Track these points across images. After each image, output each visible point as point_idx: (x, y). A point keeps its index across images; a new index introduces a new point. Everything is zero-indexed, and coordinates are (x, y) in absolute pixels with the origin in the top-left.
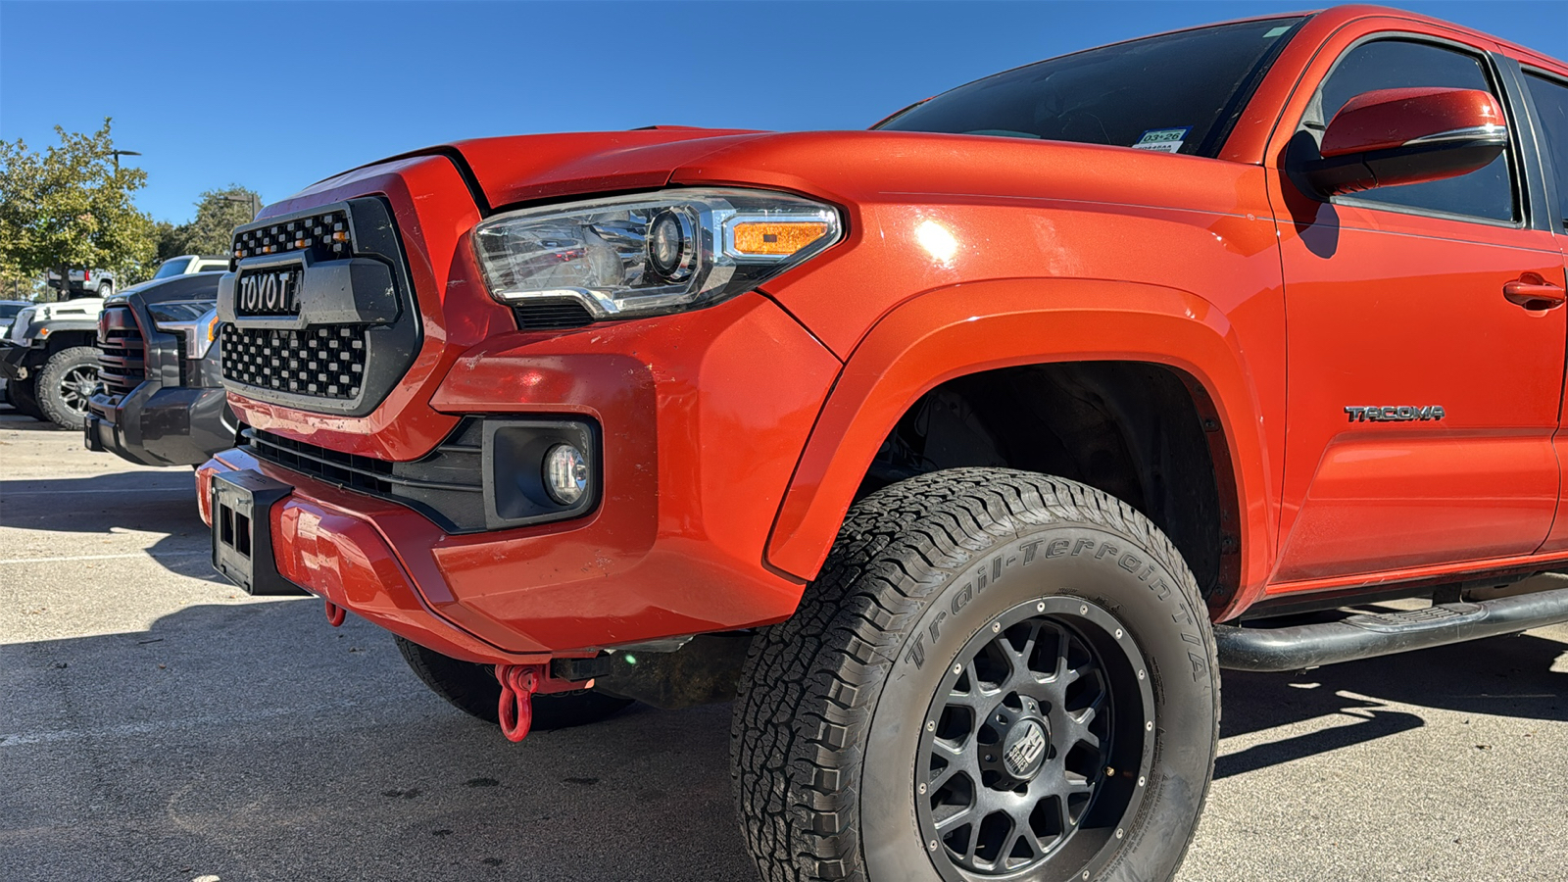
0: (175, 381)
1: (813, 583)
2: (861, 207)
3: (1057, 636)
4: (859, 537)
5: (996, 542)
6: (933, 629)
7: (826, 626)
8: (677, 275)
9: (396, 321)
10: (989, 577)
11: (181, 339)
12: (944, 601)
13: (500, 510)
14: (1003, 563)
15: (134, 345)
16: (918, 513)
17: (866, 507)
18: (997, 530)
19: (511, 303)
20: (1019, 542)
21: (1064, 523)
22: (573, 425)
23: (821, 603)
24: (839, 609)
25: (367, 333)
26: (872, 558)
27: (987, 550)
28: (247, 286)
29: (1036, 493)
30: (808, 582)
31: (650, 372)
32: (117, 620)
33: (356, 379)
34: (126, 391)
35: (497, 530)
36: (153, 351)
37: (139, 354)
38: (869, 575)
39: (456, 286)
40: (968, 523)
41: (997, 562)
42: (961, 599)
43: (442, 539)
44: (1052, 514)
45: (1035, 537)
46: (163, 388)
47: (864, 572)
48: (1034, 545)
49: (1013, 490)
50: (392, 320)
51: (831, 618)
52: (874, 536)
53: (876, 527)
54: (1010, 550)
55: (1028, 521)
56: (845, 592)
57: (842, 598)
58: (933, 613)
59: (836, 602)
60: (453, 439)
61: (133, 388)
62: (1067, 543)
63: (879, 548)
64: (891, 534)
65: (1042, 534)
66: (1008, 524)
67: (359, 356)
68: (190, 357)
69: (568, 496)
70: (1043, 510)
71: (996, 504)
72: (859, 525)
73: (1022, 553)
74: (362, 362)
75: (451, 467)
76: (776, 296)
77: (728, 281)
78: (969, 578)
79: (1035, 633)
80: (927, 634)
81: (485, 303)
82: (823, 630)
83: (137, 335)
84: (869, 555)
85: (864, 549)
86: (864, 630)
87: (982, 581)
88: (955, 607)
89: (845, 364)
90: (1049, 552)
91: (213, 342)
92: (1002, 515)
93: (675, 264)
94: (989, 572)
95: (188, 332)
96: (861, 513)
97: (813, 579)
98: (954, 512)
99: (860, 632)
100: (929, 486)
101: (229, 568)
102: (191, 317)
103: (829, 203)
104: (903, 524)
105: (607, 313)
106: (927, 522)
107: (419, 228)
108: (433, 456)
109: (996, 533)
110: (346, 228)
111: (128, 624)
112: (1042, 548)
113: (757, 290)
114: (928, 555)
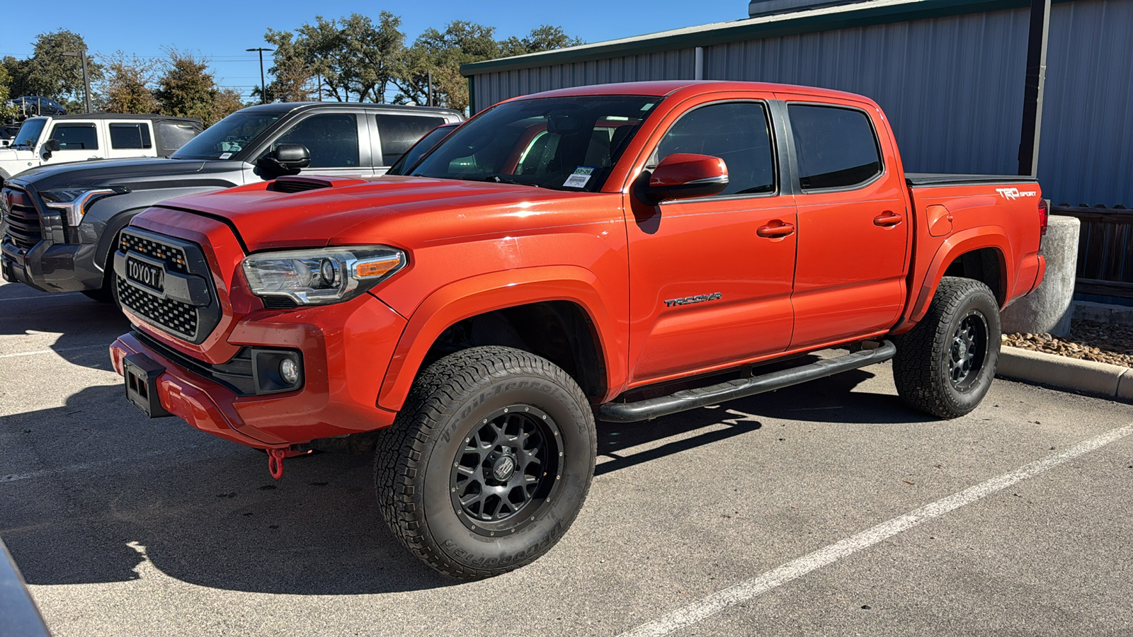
0: (62, 240)
1: (400, 412)
2: (414, 251)
3: (518, 419)
4: (425, 386)
5: (482, 387)
6: (453, 426)
7: (409, 426)
8: (334, 285)
9: (210, 304)
10: (479, 402)
11: (63, 213)
12: (458, 415)
13: (261, 387)
14: (485, 396)
15: (32, 217)
16: (449, 375)
17: (431, 370)
18: (483, 382)
19: (261, 296)
20: (492, 386)
21: (514, 375)
22: (290, 353)
23: (408, 416)
24: (414, 420)
25: (197, 310)
26: (429, 396)
27: (478, 391)
28: (132, 266)
29: (502, 363)
30: (397, 412)
31: (322, 332)
32: (50, 399)
33: (193, 328)
34: (30, 246)
35: (260, 395)
36: (45, 218)
37: (36, 222)
38: (426, 405)
39: (236, 289)
40: (469, 380)
41: (482, 396)
42: (466, 412)
43: (237, 399)
44: (508, 372)
45: (500, 383)
46: (54, 245)
47: (425, 403)
48: (500, 387)
49: (491, 363)
50: (207, 304)
51: (410, 424)
52: (431, 385)
53: (432, 382)
54: (489, 390)
55: (497, 376)
56: (417, 412)
57: (415, 414)
58: (453, 420)
59: (413, 416)
60: (239, 355)
61: (34, 245)
62: (515, 384)
63: (432, 392)
64: (437, 385)
65: (503, 382)
66: (488, 379)
67: (194, 318)
68: (70, 225)
69: (292, 380)
70: (504, 371)
71: (483, 370)
72: (426, 379)
73: (494, 390)
74: (195, 321)
75: (239, 366)
76: (376, 295)
77: (356, 287)
78: (470, 403)
79: (507, 420)
80: (451, 428)
81: (249, 296)
82: (408, 428)
83: (34, 211)
84: (427, 395)
85: (426, 392)
86: (423, 429)
87: (476, 404)
88: (463, 416)
89: (409, 321)
90: (507, 388)
91: (84, 215)
92: (485, 375)
93: (333, 280)
94: (478, 400)
95: (67, 210)
96: (428, 374)
97: (399, 410)
98: (463, 375)
99: (422, 430)
100: (457, 360)
101: (136, 402)
102: (69, 200)
103: (400, 249)
104: (443, 380)
105: (303, 303)
106: (452, 380)
107: (217, 263)
108: (230, 362)
109: (482, 383)
110: (183, 259)
111: (58, 401)
112: (503, 387)
113: (368, 292)
114: (451, 396)
